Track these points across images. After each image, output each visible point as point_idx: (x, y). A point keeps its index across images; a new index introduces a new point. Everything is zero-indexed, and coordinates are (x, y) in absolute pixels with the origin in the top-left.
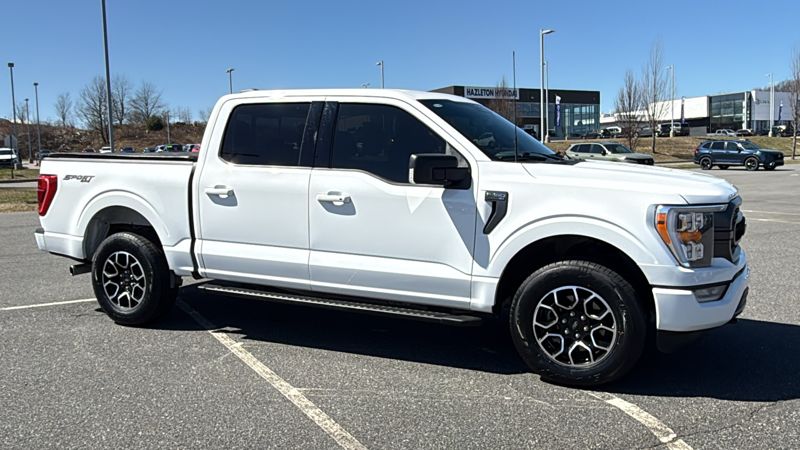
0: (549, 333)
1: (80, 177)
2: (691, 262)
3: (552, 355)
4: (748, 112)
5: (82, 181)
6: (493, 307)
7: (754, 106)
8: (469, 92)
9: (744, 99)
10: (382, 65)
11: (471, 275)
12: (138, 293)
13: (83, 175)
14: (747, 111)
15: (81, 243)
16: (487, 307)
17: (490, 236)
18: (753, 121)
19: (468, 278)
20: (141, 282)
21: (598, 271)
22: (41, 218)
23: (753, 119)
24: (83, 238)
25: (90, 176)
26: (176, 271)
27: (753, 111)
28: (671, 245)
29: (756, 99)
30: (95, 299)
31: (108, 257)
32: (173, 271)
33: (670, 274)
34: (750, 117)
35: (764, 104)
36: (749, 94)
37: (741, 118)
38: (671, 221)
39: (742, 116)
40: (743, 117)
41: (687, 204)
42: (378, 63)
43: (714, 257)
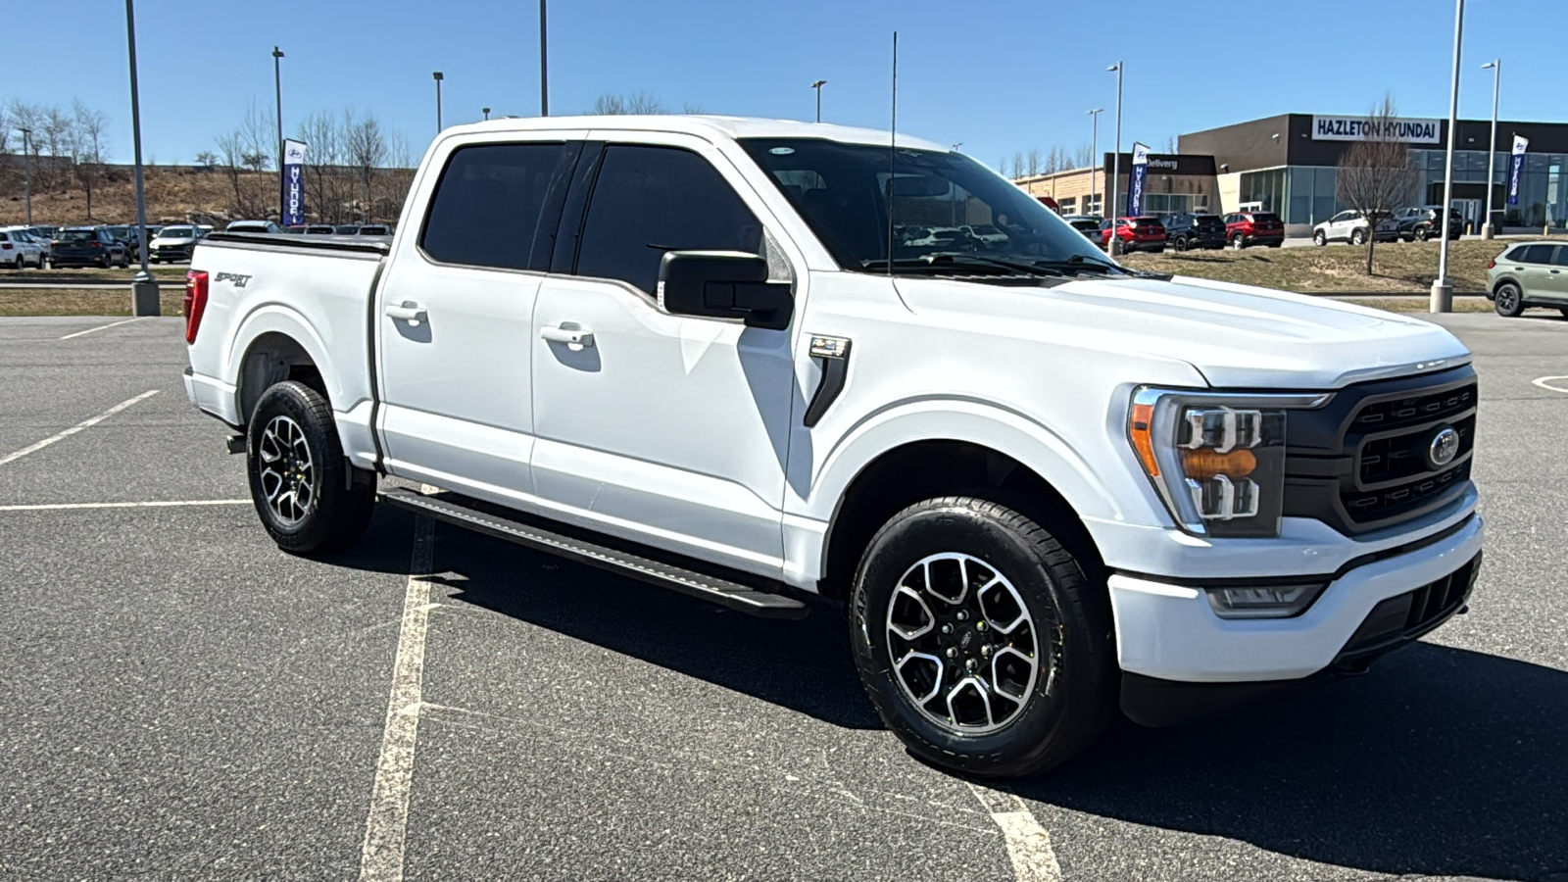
0: (916, 650)
1: (234, 278)
2: (1207, 523)
3: (917, 696)
5: (236, 285)
6: (820, 584)
8: (1324, 127)
10: (1119, 70)
11: (782, 511)
12: (303, 495)
13: (239, 273)
15: (234, 398)
16: (808, 582)
17: (814, 431)
19: (776, 517)
20: (308, 475)
21: (1006, 527)
22: (190, 348)
24: (236, 389)
25: (246, 276)
26: (353, 460)
28: (1159, 480)
30: (251, 501)
31: (266, 426)
32: (348, 458)
33: (1149, 546)
38: (1166, 422)
41: (1205, 385)
42: (1112, 67)
43: (1284, 515)
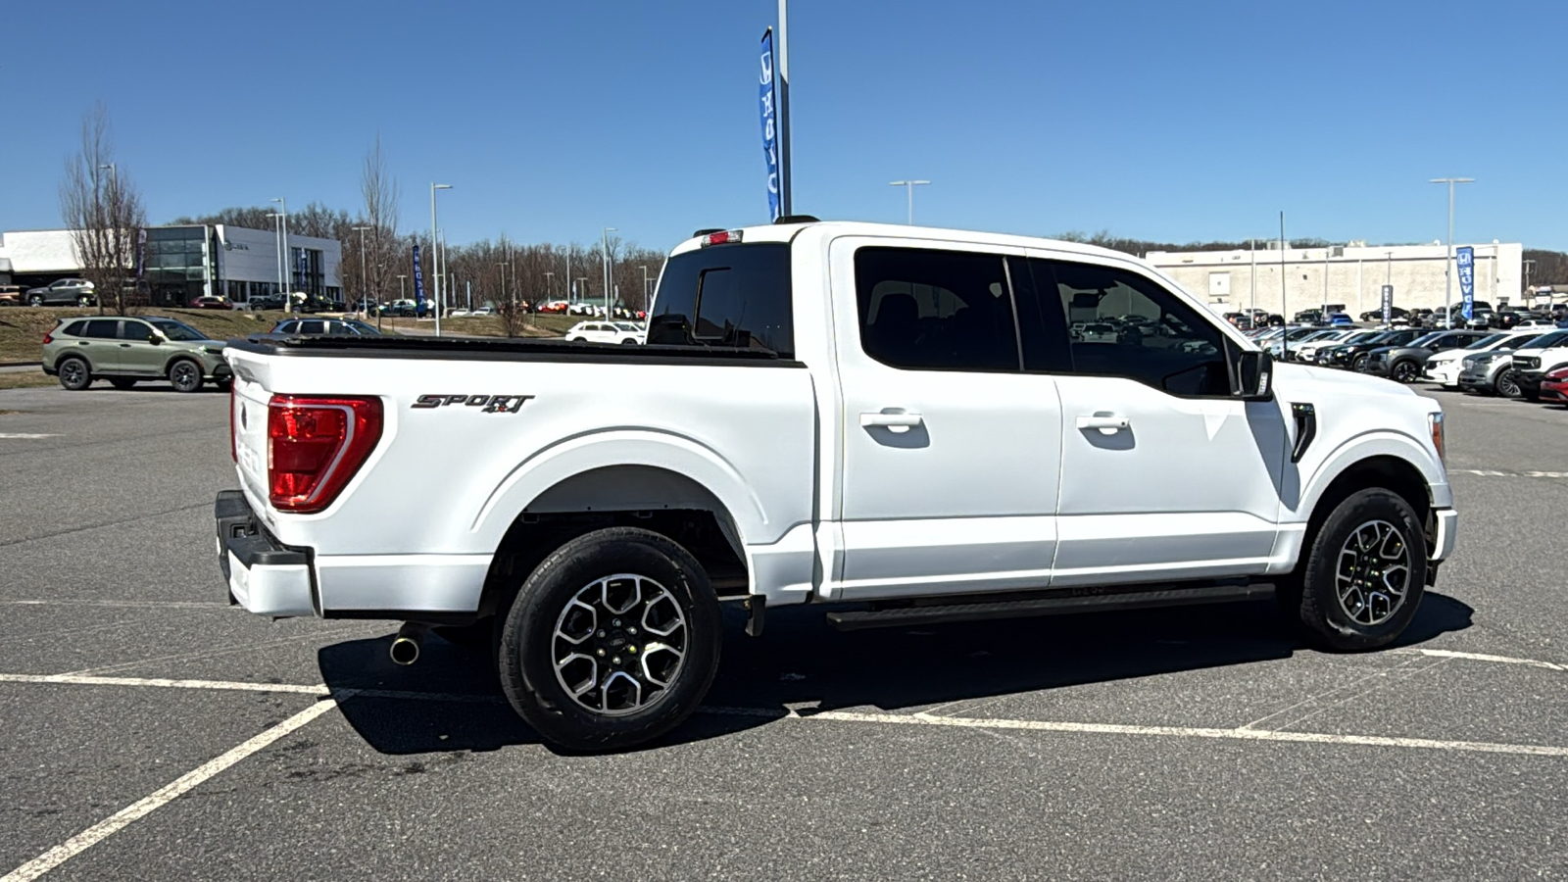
1: (478, 400)
4: (213, 264)
5: (490, 410)
7: (223, 252)
9: (203, 239)
11: (1276, 523)
13: (492, 394)
14: (211, 260)
15: (486, 570)
16: (1287, 566)
17: (1299, 465)
18: (223, 281)
20: (674, 640)
23: (222, 277)
24: (491, 557)
25: (515, 397)
26: (769, 598)
27: (221, 264)
29: (226, 240)
31: (574, 594)
32: (762, 598)
34: (217, 274)
35: (240, 251)
36: (212, 229)
37: (200, 274)
39: (202, 270)
40: (205, 272)
